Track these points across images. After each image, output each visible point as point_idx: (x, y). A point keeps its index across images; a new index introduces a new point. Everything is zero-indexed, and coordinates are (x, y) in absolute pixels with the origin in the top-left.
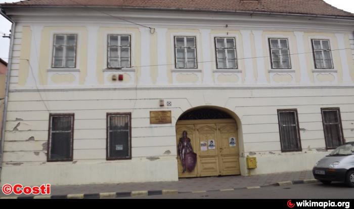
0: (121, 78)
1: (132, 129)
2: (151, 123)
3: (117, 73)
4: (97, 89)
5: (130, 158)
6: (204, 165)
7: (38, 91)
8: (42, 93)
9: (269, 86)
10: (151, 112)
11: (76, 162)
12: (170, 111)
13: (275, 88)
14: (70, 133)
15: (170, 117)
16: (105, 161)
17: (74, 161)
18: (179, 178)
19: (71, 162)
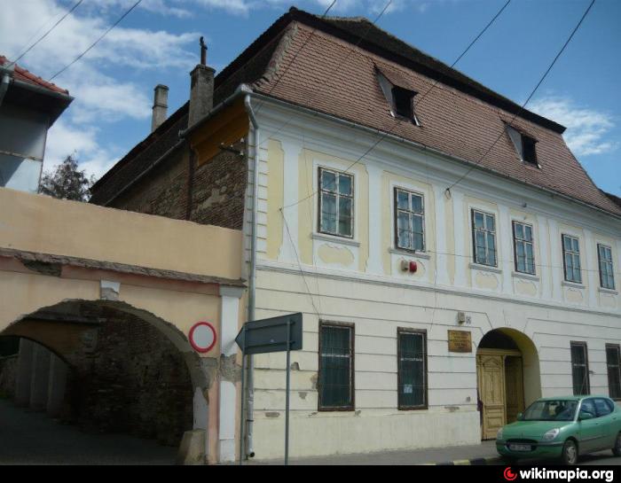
0: (413, 268)
1: (429, 358)
2: (451, 350)
3: (408, 258)
4: (384, 284)
5: (426, 407)
6: (490, 420)
7: (302, 273)
8: (308, 279)
9: (563, 305)
10: (449, 331)
11: (360, 412)
12: (470, 333)
13: (568, 309)
14: (348, 359)
15: (470, 342)
16: (397, 411)
17: (356, 410)
18: (482, 440)
19: (353, 413)
